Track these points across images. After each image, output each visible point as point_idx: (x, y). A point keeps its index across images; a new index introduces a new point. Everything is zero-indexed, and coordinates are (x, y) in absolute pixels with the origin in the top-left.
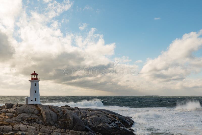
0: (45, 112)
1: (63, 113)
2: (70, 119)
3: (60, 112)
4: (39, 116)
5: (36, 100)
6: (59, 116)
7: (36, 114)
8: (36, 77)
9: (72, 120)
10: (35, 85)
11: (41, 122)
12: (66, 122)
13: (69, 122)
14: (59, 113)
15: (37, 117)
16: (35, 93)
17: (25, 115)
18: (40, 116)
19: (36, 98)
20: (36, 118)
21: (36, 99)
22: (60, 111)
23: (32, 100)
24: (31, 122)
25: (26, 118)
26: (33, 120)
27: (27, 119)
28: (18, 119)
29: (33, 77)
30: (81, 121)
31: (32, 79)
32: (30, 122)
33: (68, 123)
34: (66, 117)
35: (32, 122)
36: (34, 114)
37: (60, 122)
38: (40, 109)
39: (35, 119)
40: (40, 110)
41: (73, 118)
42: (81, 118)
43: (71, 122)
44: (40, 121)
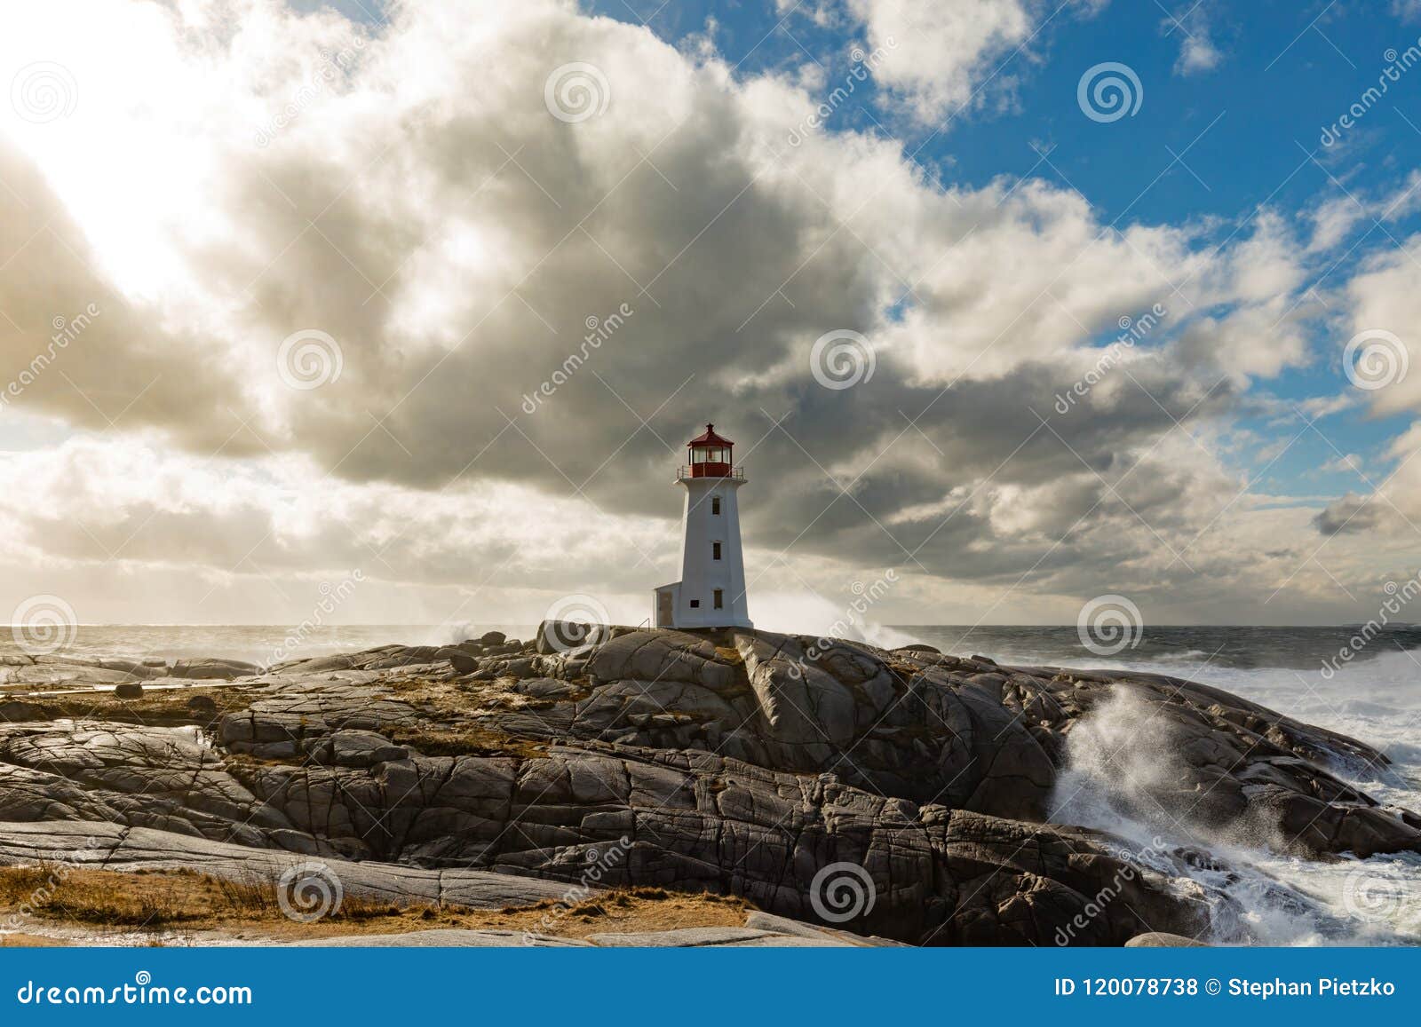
0: (768, 674)
1: (899, 688)
2: (945, 731)
3: (875, 675)
4: (728, 699)
5: (718, 604)
6: (871, 705)
7: (712, 690)
8: (718, 457)
9: (968, 735)
10: (716, 509)
11: (743, 741)
12: (923, 746)
13: (941, 746)
14: (867, 684)
15: (716, 703)
16: (717, 556)
17: (639, 694)
18: (739, 702)
19: (721, 586)
20: (706, 715)
21: (718, 594)
22: (873, 667)
23: (695, 604)
24: (674, 735)
25: (640, 708)
26: (687, 730)
27: (650, 719)
28: (587, 715)
29: (701, 457)
30: (1032, 745)
31: (697, 469)
32: (663, 737)
33: (936, 751)
34: (916, 710)
35: (679, 737)
36: (700, 685)
37: (874, 744)
38: (743, 655)
39: (700, 720)
40: (743, 663)
41: (973, 721)
42: (1028, 726)
43: (952, 752)
44: (736, 734)
